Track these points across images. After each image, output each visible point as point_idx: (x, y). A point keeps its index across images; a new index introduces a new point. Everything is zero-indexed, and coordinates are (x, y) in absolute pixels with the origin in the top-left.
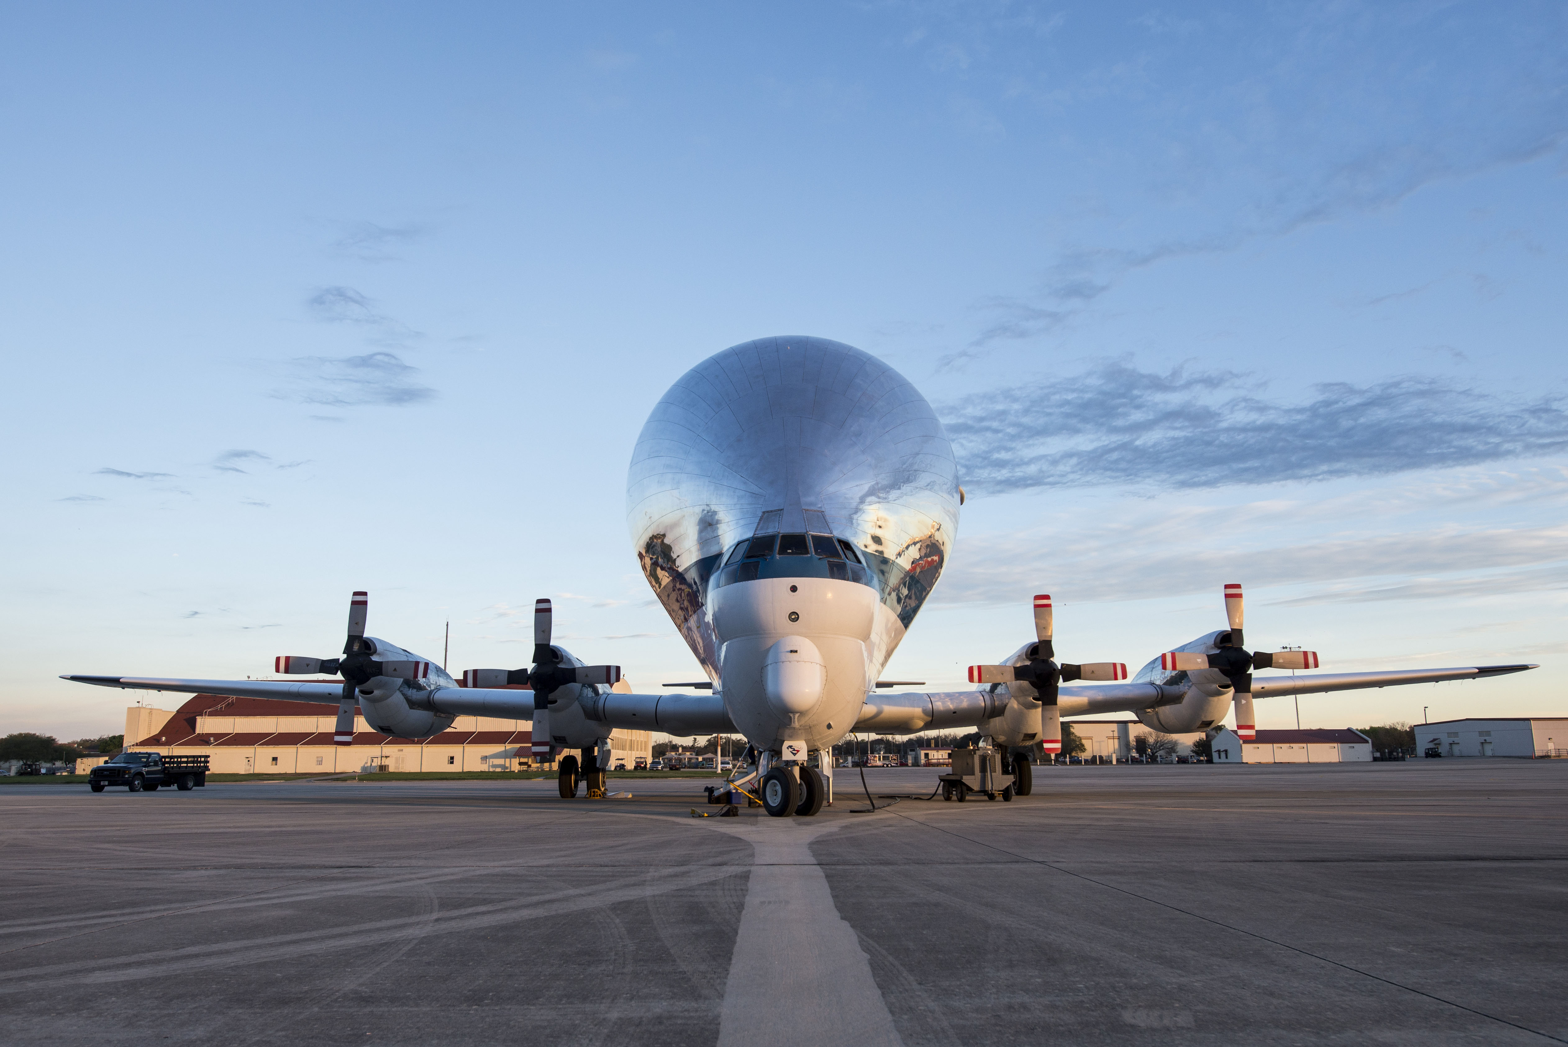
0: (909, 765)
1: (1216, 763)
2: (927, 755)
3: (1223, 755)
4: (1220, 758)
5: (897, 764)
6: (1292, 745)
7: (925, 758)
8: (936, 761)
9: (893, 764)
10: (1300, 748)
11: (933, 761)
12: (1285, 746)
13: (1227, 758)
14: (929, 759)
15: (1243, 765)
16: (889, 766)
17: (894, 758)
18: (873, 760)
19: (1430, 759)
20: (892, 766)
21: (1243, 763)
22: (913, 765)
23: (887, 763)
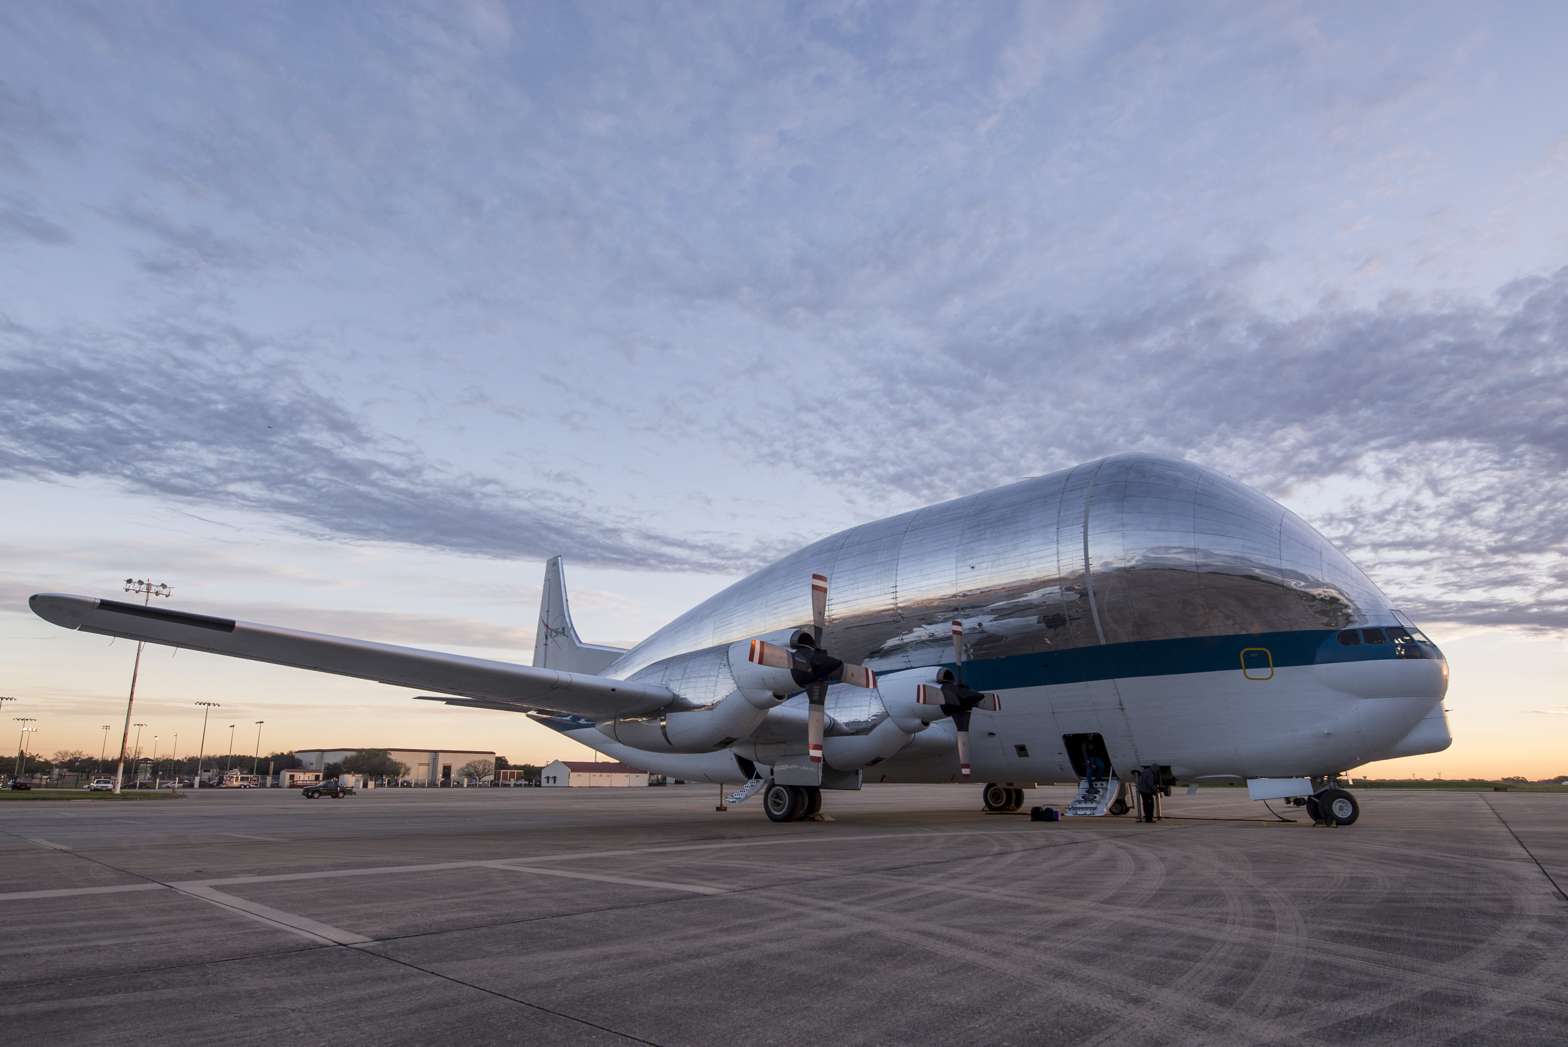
0: (267, 786)
1: (544, 787)
2: (292, 777)
3: (551, 781)
4: (548, 782)
5: (256, 785)
6: (602, 774)
7: (290, 779)
8: (301, 782)
9: (251, 786)
10: (607, 776)
11: (298, 782)
12: (598, 774)
13: (555, 782)
14: (294, 781)
15: (568, 788)
16: (248, 787)
17: (254, 779)
18: (230, 780)
19: (677, 785)
20: (250, 787)
21: (569, 787)
22: (272, 786)
23: (246, 784)
